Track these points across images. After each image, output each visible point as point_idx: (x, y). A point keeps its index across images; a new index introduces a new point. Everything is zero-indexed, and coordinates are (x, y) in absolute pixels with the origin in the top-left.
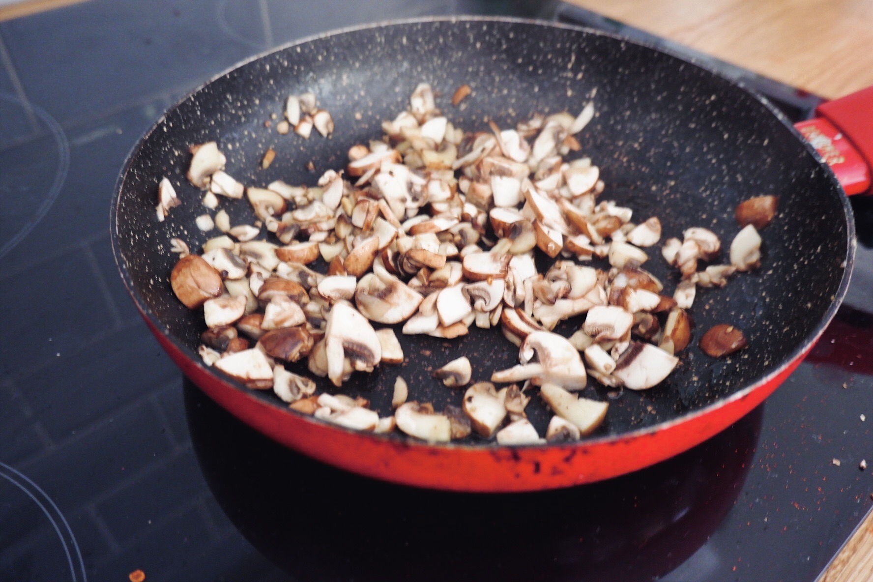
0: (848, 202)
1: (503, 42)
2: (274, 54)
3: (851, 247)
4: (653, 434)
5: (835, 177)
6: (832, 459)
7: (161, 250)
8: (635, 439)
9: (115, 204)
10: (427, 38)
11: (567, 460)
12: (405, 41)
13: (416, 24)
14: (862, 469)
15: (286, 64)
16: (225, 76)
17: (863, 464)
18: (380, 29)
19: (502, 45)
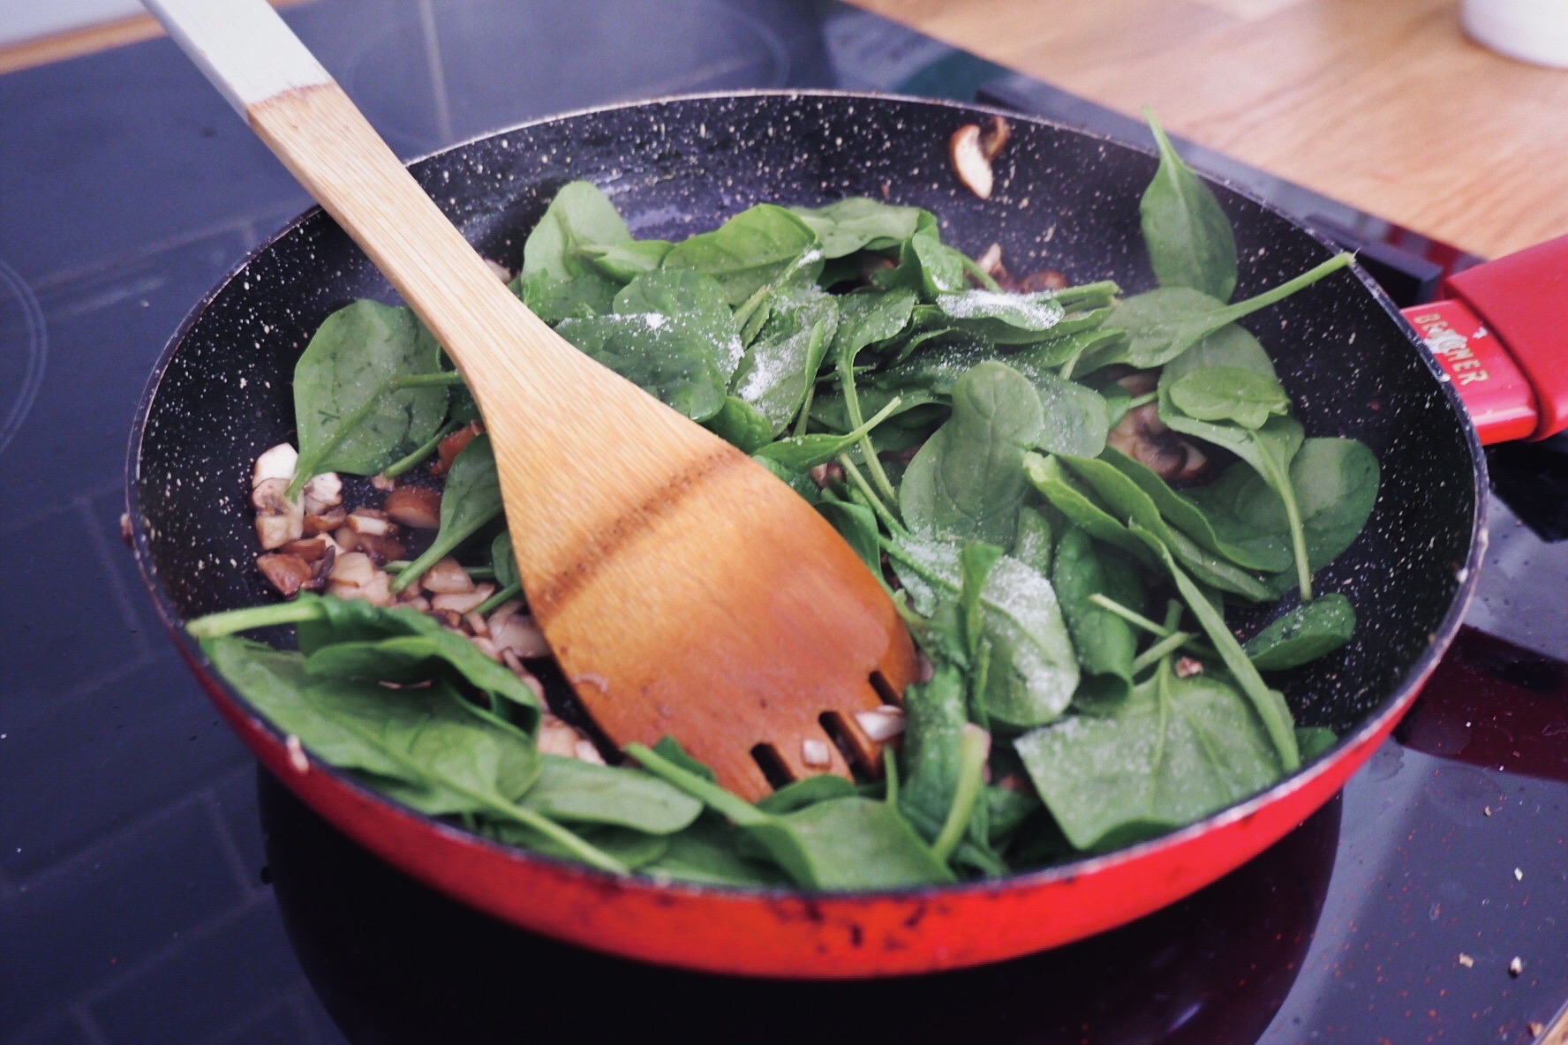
0: (1482, 459)
1: (885, 136)
2: (458, 152)
3: (1477, 543)
4: (1070, 881)
5: (1465, 409)
6: (1459, 953)
7: (224, 507)
8: (1038, 889)
9: (140, 424)
10: (745, 127)
11: (912, 922)
13: (726, 101)
14: (1513, 974)
15: (480, 169)
17: (1516, 964)
18: (658, 109)
19: (882, 142)
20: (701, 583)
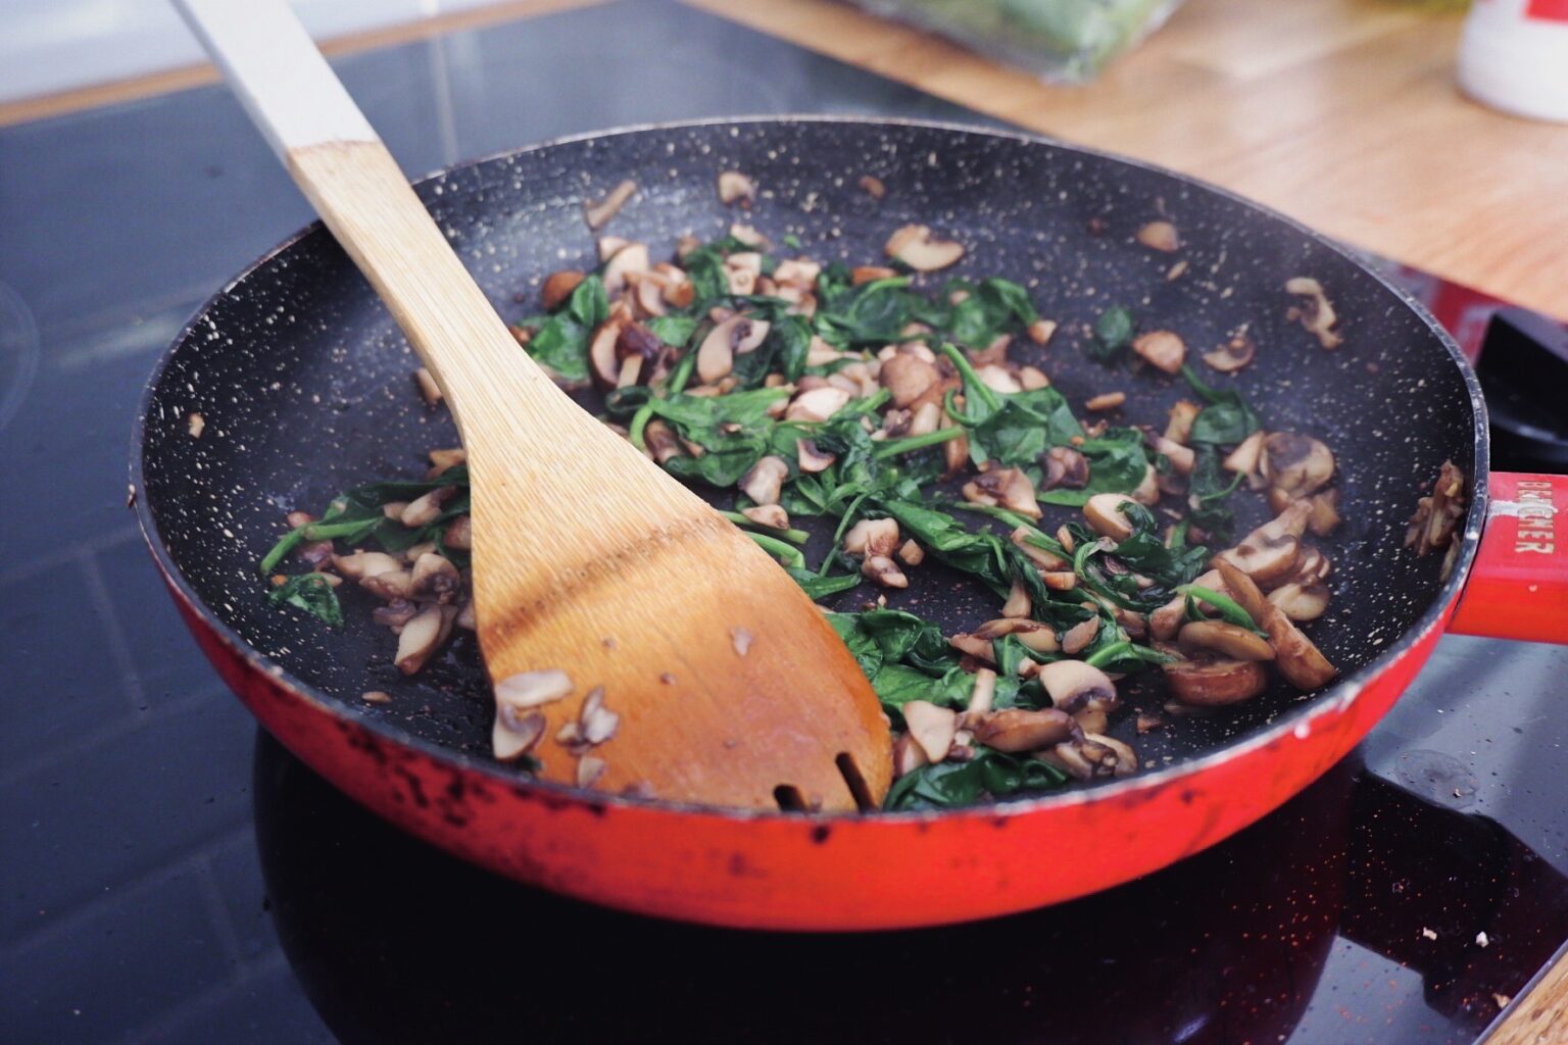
1: (1108, 198)
2: (688, 129)
10: (974, 163)
12: (932, 159)
13: (958, 134)
15: (707, 149)
16: (584, 142)
19: (1103, 204)
20: (667, 636)
